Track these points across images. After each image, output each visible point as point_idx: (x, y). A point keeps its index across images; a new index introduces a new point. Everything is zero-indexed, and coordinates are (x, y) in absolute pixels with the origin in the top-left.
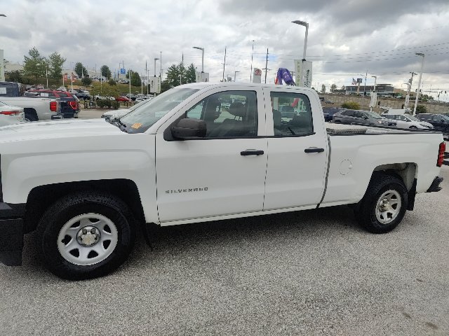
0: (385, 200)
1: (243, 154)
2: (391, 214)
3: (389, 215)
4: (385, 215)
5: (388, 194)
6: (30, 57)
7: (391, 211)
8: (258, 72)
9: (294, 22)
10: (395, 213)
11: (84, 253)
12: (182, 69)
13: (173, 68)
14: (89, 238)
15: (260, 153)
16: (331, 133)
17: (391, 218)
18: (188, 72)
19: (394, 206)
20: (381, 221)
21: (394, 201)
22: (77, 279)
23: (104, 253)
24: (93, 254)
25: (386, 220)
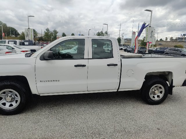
0: (155, 89)
1: (76, 66)
2: (159, 96)
3: (158, 96)
4: (156, 96)
5: (157, 86)
6: (46, 31)
7: (159, 94)
8: (134, 33)
9: (145, 10)
10: (161, 96)
11: (8, 104)
12: (102, 33)
13: (98, 33)
14: (9, 99)
15: (84, 66)
16: (124, 57)
17: (159, 98)
19: (161, 92)
20: (153, 99)
21: (160, 90)
22: (5, 115)
23: (15, 105)
24: (11, 105)
25: (156, 99)
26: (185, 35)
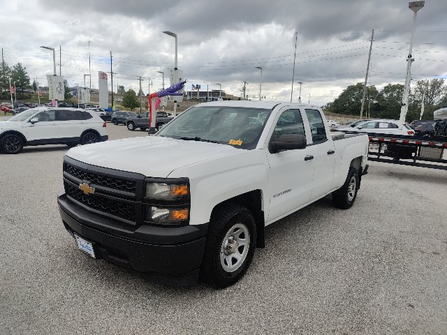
1: (306, 159)
5: (351, 179)
8: (103, 76)
11: (230, 261)
12: (5, 69)
15: (312, 158)
17: (352, 196)
21: (352, 185)
23: (241, 258)
24: (234, 261)
25: (350, 198)
26: (198, 87)
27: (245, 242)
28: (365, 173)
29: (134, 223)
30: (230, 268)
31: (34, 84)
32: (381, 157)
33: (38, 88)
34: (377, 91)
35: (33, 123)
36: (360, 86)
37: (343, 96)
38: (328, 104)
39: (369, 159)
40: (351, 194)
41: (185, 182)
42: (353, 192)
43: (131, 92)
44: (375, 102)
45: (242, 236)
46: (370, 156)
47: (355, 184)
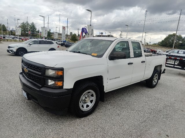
0: (154, 77)
1: (128, 64)
5: (156, 75)
8: (64, 28)
11: (85, 106)
12: (28, 24)
13: (23, 23)
15: (132, 63)
18: (30, 26)
19: (156, 79)
23: (91, 105)
24: (88, 106)
25: (154, 84)
26: (102, 33)
27: (94, 98)
28: (164, 72)
29: (41, 86)
30: (85, 109)
31: (38, 31)
32: (175, 66)
33: (39, 32)
34: (182, 37)
35: (30, 45)
36: (174, 35)
37: (166, 39)
38: (159, 42)
39: (166, 66)
40: (155, 82)
41: (62, 70)
42: (156, 81)
43: (75, 35)
44: (181, 42)
45: (92, 96)
46: (166, 65)
47: (157, 77)
